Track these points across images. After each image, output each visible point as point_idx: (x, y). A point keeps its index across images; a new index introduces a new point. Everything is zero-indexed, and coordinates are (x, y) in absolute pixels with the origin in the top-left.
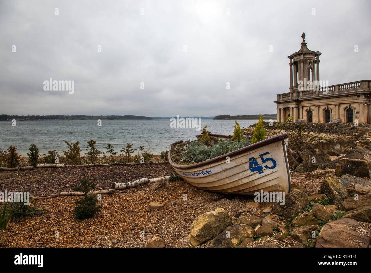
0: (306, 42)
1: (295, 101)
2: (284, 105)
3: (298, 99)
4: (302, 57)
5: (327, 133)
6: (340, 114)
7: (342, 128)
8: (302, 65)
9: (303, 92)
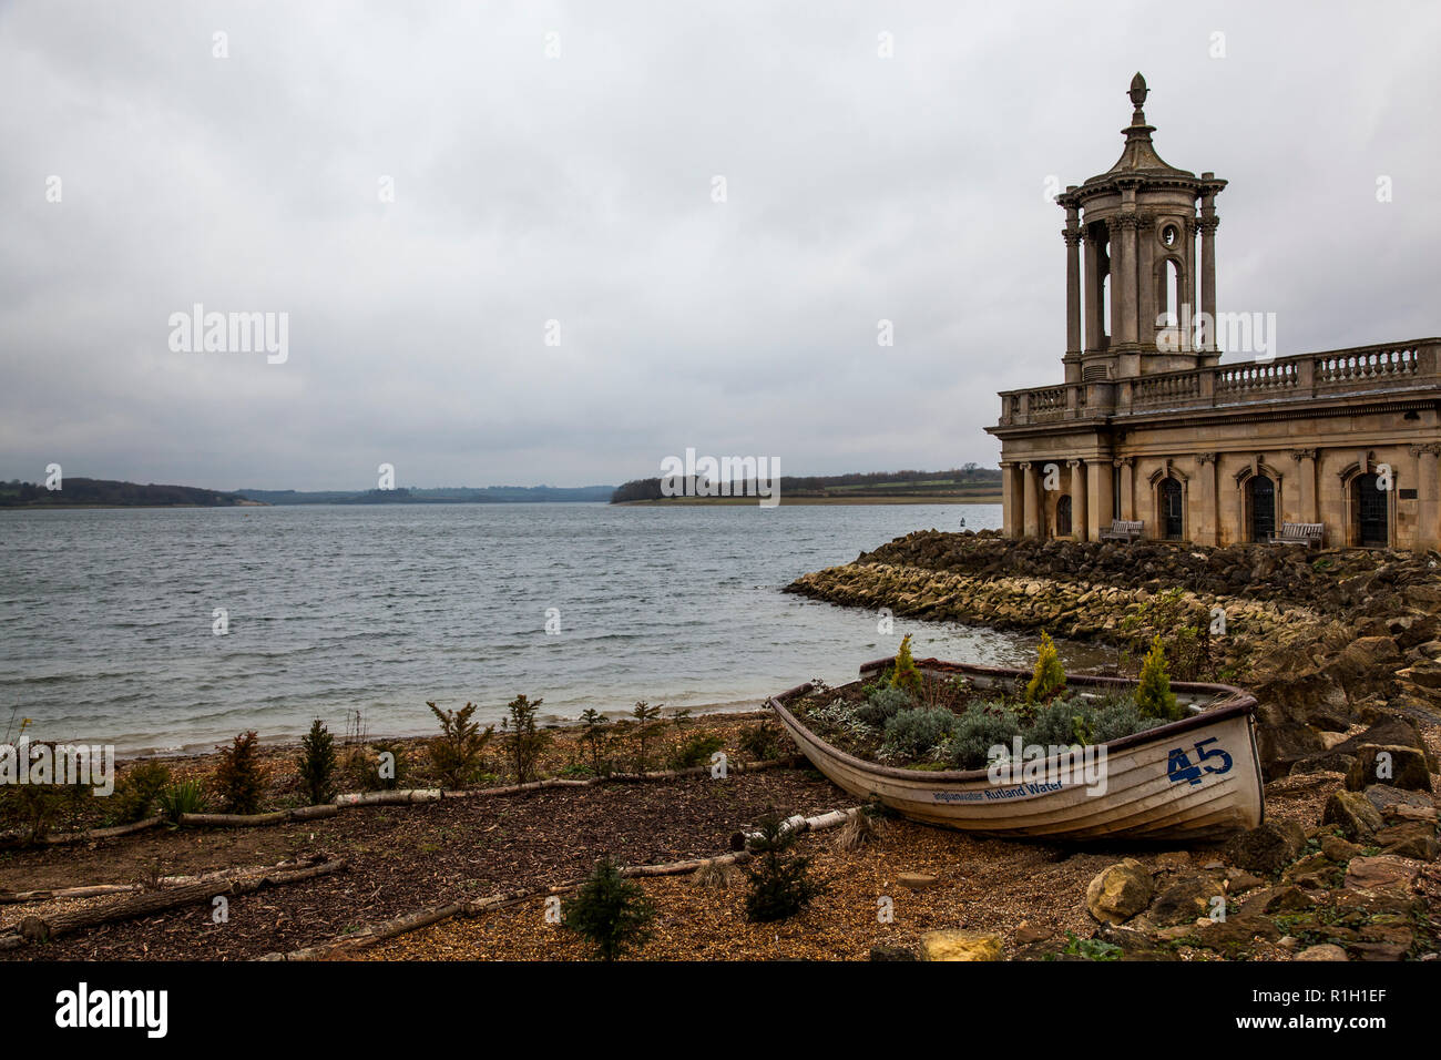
0: (1148, 124)
1: (1098, 430)
2: (1037, 448)
3: (1109, 421)
4: (1129, 203)
5: (1263, 600)
6: (1324, 498)
7: (1337, 573)
8: (1129, 241)
9: (1133, 383)
